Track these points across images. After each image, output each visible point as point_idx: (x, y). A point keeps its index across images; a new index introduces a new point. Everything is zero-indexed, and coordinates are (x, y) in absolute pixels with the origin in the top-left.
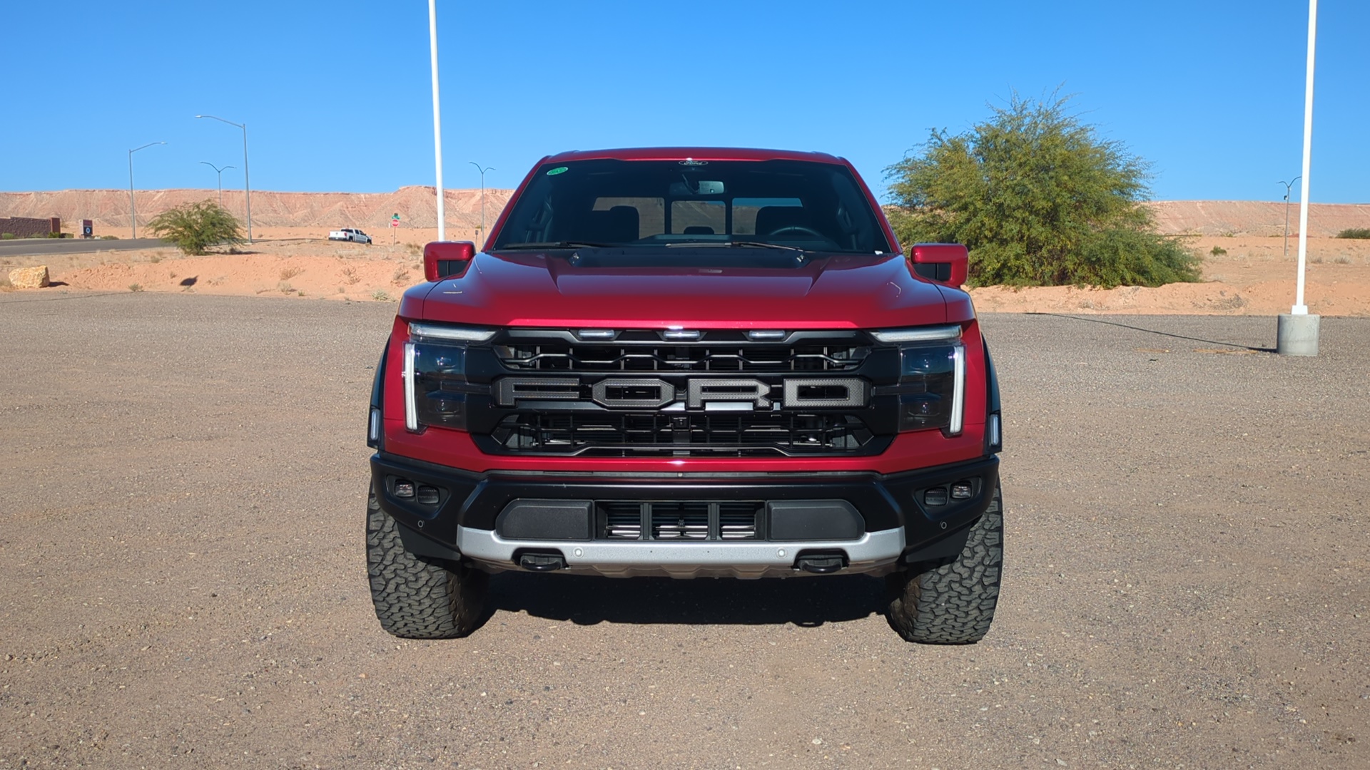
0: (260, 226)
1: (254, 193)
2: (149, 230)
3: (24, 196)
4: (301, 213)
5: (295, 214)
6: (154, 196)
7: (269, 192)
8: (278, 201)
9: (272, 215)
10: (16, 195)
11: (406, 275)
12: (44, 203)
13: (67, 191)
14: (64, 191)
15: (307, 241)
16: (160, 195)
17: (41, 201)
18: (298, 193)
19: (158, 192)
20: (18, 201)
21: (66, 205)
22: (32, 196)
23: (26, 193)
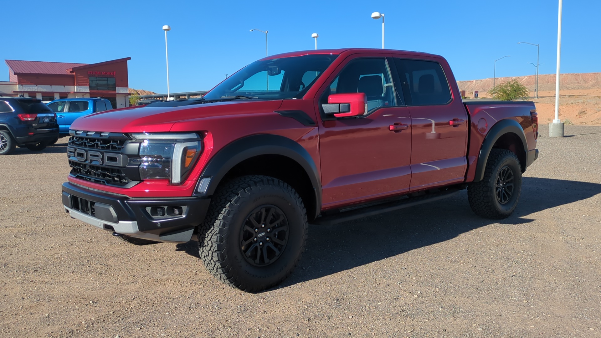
0: (570, 89)
1: (569, 75)
2: (489, 94)
3: (471, 82)
4: (591, 83)
5: (588, 83)
6: (523, 79)
7: (576, 73)
8: (581, 78)
9: (576, 84)
10: (468, 82)
11: (585, 112)
12: (478, 84)
13: (488, 79)
14: (486, 79)
15: (567, 96)
16: (526, 78)
17: (477, 84)
18: (591, 73)
19: (525, 77)
20: (469, 84)
21: (487, 85)
22: (474, 82)
23: (472, 81)
